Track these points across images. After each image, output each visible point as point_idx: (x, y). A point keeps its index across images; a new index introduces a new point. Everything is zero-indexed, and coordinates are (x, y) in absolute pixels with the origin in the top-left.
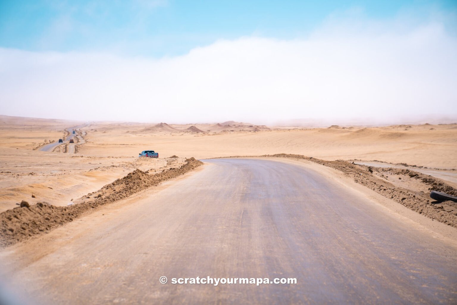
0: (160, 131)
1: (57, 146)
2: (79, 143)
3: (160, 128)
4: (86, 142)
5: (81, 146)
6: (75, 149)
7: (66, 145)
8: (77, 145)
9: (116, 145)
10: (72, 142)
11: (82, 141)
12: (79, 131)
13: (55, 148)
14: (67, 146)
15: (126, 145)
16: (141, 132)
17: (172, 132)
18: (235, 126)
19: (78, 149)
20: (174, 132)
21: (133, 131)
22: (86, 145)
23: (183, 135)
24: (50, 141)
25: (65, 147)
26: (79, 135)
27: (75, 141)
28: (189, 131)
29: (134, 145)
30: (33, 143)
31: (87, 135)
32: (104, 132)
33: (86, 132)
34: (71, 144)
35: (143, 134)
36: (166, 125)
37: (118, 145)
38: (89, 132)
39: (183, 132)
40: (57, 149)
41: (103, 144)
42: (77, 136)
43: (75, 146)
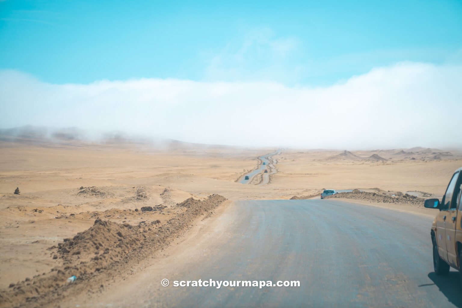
0: (344, 159)
1: (254, 176)
2: (272, 173)
3: (344, 157)
4: (278, 171)
5: (273, 175)
6: (269, 178)
7: (262, 174)
8: (271, 174)
9: (301, 174)
10: (266, 171)
11: (274, 171)
12: (270, 159)
13: (254, 178)
14: (263, 176)
15: (310, 174)
16: (327, 160)
17: (354, 161)
18: (418, 153)
19: (272, 178)
20: (356, 161)
21: (318, 159)
22: (277, 174)
23: (363, 163)
24: (248, 170)
25: (261, 177)
26: (271, 163)
27: (268, 171)
28: (371, 159)
29: (317, 174)
30: (236, 173)
31: (278, 163)
32: (292, 160)
33: (276, 161)
34: (265, 173)
35: (328, 162)
36: (349, 153)
37: (303, 174)
38: (279, 160)
39: (365, 160)
40: (255, 179)
41: (291, 174)
42: (269, 165)
43: (269, 176)
